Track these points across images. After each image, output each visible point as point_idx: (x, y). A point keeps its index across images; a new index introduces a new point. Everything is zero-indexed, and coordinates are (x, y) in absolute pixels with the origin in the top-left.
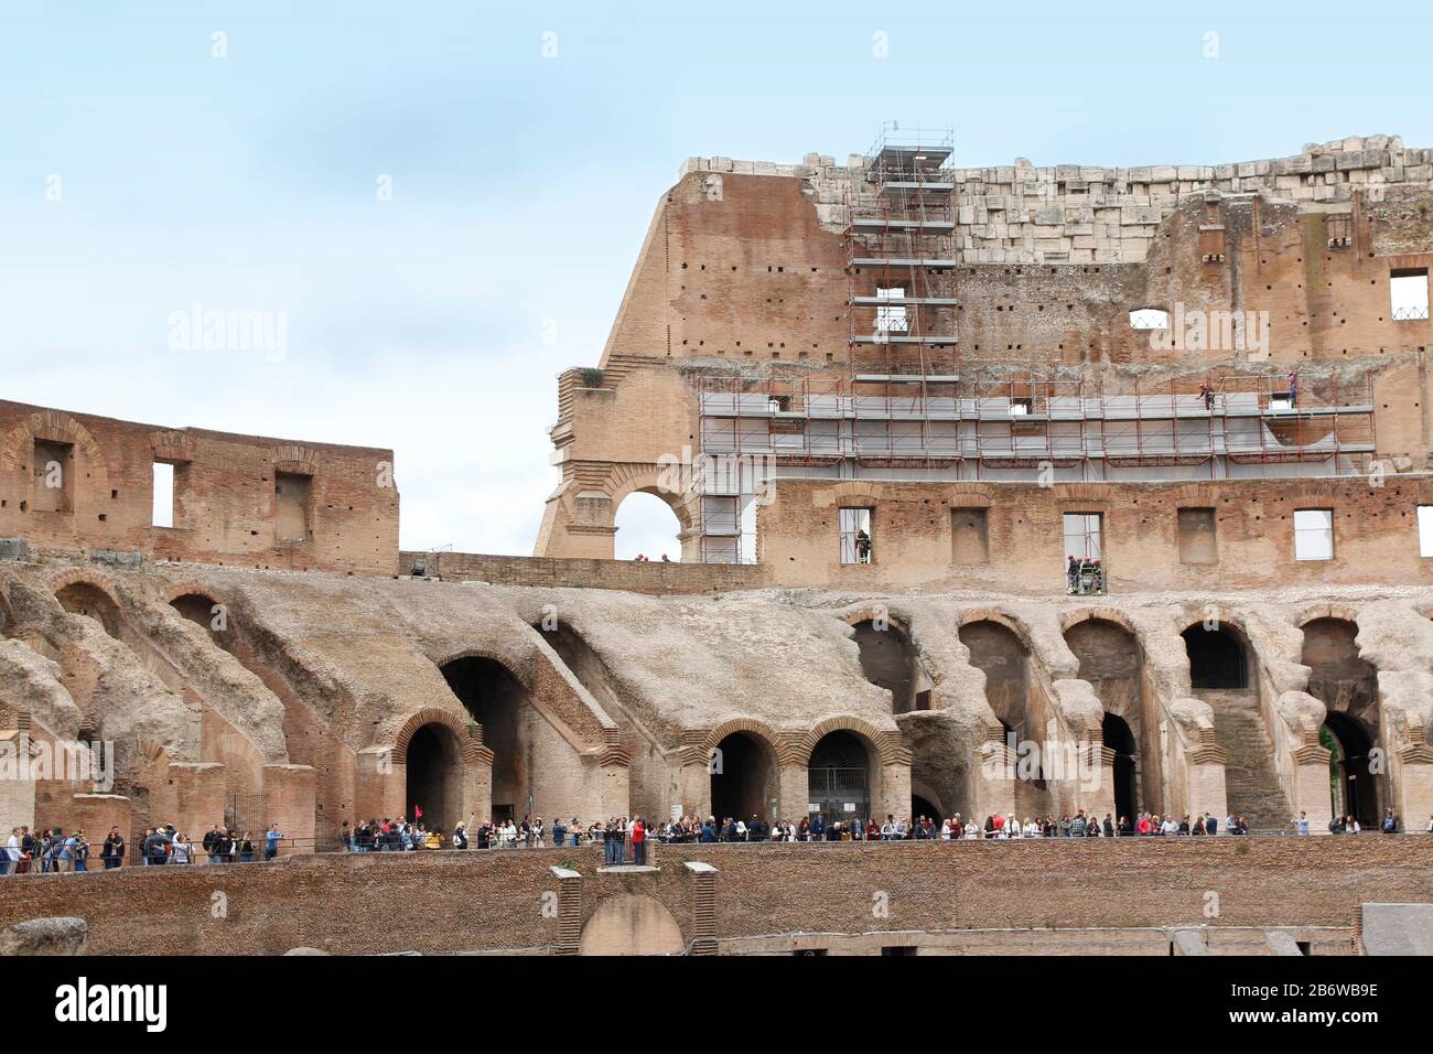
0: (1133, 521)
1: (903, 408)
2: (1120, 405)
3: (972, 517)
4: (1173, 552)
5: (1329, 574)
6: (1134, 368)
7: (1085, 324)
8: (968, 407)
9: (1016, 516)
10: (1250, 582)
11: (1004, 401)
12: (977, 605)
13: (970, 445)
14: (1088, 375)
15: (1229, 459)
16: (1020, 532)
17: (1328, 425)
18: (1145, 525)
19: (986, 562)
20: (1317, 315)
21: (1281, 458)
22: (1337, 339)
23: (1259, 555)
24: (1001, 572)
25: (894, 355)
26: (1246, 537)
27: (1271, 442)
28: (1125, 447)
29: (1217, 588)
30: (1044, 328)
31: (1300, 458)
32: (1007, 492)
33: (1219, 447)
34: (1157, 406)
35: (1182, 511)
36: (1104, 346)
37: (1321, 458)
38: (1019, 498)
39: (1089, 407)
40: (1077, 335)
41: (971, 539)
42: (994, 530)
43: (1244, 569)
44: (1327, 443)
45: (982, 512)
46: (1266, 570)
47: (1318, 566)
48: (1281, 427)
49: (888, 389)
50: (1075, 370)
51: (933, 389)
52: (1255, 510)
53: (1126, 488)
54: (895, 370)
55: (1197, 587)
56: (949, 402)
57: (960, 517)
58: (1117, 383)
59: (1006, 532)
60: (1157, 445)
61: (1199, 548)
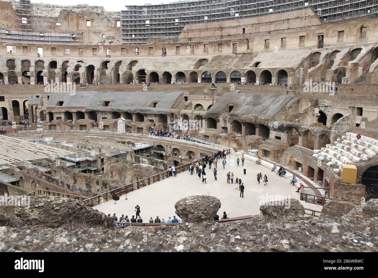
0: (46, 49)
1: (25, 33)
2: (53, 34)
3: (25, 47)
4: (51, 53)
5: (69, 56)
6: (56, 30)
7: (50, 24)
8: (34, 34)
9: (31, 48)
10: (60, 56)
11: (39, 33)
12: (24, 58)
13: (34, 38)
14: (50, 31)
15: (66, 42)
16: (32, 49)
17: (79, 38)
18: (47, 49)
19: (27, 53)
20: (78, 25)
21: (73, 42)
22: (80, 28)
23: (61, 53)
24: (29, 54)
25: (24, 26)
26: (59, 51)
27: (72, 40)
28: (54, 39)
29: (56, 57)
30: (45, 24)
31: (75, 42)
32: (30, 45)
33: (65, 40)
34: (58, 35)
35: (52, 48)
36: (52, 27)
37: (77, 42)
38: (31, 45)
39: (50, 35)
40: (49, 25)
41: (25, 50)
42: (28, 49)
43: (59, 55)
44: (78, 40)
45: (27, 47)
46: (62, 55)
47: (68, 55)
48: (73, 38)
49: (24, 31)
50: (48, 30)
51: (29, 31)
52: (60, 48)
53: (45, 45)
54: (24, 29)
55: (54, 57)
56: (31, 33)
57: (24, 48)
58: (54, 32)
59: (30, 50)
60: (58, 40)
61: (54, 52)
